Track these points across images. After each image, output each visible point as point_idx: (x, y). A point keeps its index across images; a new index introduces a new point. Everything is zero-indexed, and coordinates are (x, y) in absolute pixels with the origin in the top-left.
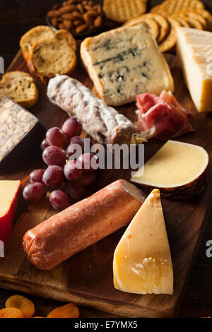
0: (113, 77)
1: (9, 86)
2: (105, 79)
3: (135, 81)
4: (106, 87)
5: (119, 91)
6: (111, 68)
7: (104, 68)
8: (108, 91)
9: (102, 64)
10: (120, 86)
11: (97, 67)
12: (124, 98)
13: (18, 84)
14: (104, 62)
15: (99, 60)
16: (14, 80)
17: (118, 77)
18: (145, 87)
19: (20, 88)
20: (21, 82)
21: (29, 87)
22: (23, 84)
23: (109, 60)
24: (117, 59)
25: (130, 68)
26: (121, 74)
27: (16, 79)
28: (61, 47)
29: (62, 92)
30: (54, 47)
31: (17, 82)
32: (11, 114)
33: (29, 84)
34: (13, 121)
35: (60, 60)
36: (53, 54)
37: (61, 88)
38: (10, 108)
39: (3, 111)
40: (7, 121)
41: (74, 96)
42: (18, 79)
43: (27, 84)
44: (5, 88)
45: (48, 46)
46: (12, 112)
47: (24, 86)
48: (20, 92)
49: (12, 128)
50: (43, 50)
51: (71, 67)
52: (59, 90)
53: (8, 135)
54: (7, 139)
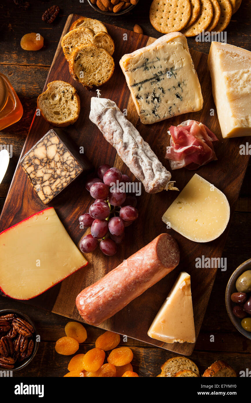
0: (150, 99)
1: (54, 96)
2: (142, 100)
3: (169, 102)
4: (143, 108)
5: (154, 112)
6: (148, 90)
7: (142, 89)
8: (144, 111)
9: (140, 85)
10: (155, 107)
11: (136, 88)
12: (158, 118)
13: (62, 94)
14: (142, 83)
15: (137, 81)
16: (58, 90)
17: (154, 99)
18: (178, 108)
19: (63, 99)
20: (64, 92)
21: (72, 98)
22: (66, 95)
23: (146, 81)
24: (154, 80)
25: (165, 89)
26: (157, 95)
27: (60, 89)
28: (100, 54)
29: (103, 125)
30: (93, 54)
31: (61, 92)
32: (59, 152)
33: (71, 95)
34: (61, 161)
35: (99, 69)
36: (93, 62)
37: (102, 120)
38: (57, 144)
39: (50, 145)
40: (54, 158)
41: (114, 133)
42: (62, 88)
43: (70, 95)
44: (50, 99)
45: (88, 53)
46: (59, 150)
47: (68, 98)
48: (63, 104)
49: (60, 168)
50: (83, 57)
51: (110, 76)
52: (101, 122)
53: (57, 174)
54: (57, 178)
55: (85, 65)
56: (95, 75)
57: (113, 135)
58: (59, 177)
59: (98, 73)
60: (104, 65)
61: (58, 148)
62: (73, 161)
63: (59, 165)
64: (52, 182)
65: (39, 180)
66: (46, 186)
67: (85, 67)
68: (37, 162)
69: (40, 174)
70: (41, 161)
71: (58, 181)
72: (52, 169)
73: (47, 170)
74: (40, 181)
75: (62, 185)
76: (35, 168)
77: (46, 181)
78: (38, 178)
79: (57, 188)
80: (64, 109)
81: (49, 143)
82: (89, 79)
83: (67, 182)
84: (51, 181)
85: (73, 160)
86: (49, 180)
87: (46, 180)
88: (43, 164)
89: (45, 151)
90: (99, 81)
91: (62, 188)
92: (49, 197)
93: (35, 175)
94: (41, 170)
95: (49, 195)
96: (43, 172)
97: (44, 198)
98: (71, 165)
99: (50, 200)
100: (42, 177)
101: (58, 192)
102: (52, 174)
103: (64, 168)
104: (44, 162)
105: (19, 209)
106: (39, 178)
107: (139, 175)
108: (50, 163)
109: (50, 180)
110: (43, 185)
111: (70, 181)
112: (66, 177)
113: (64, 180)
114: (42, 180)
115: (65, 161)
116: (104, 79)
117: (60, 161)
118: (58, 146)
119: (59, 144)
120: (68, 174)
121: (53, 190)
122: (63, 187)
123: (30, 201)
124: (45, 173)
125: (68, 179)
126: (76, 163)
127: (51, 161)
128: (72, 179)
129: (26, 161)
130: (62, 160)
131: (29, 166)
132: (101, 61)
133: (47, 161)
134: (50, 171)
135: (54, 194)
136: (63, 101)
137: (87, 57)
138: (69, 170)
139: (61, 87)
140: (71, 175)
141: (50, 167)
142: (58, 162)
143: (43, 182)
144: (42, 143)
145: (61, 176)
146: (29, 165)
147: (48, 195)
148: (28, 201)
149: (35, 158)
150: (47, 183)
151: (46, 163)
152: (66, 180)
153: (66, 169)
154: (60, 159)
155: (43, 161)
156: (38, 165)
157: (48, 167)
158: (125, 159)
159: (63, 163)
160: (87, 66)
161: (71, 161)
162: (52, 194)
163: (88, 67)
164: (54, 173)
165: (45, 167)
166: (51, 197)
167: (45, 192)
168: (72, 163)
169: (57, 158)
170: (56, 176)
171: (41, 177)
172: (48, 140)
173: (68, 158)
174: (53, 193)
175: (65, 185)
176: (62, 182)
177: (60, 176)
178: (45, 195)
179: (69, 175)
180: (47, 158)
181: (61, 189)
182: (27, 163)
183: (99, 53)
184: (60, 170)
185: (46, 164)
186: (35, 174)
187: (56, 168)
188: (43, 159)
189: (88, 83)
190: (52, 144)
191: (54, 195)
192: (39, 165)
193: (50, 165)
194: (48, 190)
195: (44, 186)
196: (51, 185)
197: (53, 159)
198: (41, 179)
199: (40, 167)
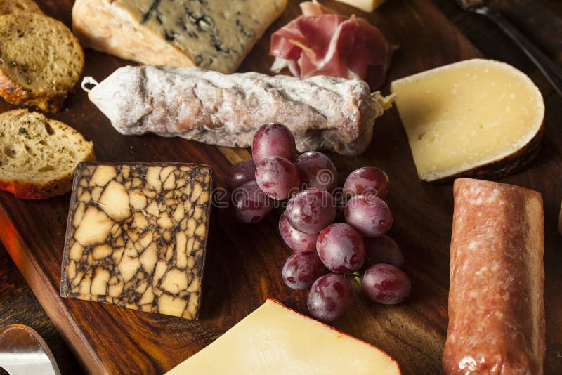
0: (190, 27)
1: (10, 152)
2: (180, 37)
3: (227, 15)
4: (193, 53)
5: (218, 49)
6: (174, 13)
7: (164, 19)
8: (200, 56)
9: (154, 13)
10: (213, 36)
11: (151, 22)
12: (235, 56)
13: (22, 137)
14: (154, 7)
15: (145, 9)
16: (7, 135)
17: (198, 23)
18: (250, 17)
19: (32, 143)
20: (23, 131)
21: (50, 131)
22: (32, 132)
26: (198, 15)
27: (10, 132)
28: (31, 25)
29: (161, 99)
30: (19, 31)
31: (16, 137)
32: (132, 188)
33: (44, 125)
34: (152, 199)
35: (51, 52)
36: (30, 45)
37: (151, 94)
38: (114, 179)
39: (102, 193)
40: (133, 207)
41: (196, 90)
42: (13, 127)
43: (41, 128)
44: (7, 161)
45: (9, 35)
46: (128, 185)
47: (39, 135)
48: (42, 150)
49: (161, 213)
50: (6, 47)
51: (80, 53)
52: (152, 98)
53: (166, 230)
54: (173, 239)
55: (21, 59)
56: (52, 68)
57: (196, 96)
58: (176, 229)
59: (55, 60)
60: (54, 39)
61: (123, 182)
62: (177, 173)
63: (154, 209)
64: (170, 253)
65: (139, 280)
66: (165, 276)
67: (24, 64)
68: (102, 252)
69: (128, 268)
70: (110, 241)
71: (181, 238)
72: (146, 231)
73: (140, 244)
74: (141, 282)
75: (196, 237)
76: (108, 269)
77: (156, 265)
78: (130, 281)
79: (193, 254)
80: (52, 156)
81: (96, 193)
82: (48, 80)
83: (200, 221)
84: (165, 255)
85: (174, 171)
86: (159, 259)
87: (152, 267)
88: (120, 243)
89: (102, 216)
90: (70, 74)
91: (202, 242)
92: (190, 290)
93: (121, 283)
94: (126, 259)
95: (189, 285)
96: (132, 258)
97: (184, 303)
98: (181, 183)
99: (197, 293)
100: (141, 269)
101: (201, 258)
102: (157, 240)
103: (170, 202)
104: (117, 238)
105: (152, 368)
106: (134, 277)
107: (312, 119)
108: (134, 225)
109: (162, 256)
110: (155, 283)
111: (204, 214)
112: (190, 213)
113: (192, 224)
114: (146, 274)
115: (159, 189)
116: (75, 66)
117: (149, 201)
118: (120, 179)
119: (118, 172)
120: (188, 205)
121: (187, 267)
122: (202, 238)
123: (158, 339)
124: (140, 254)
125: (198, 212)
126: (185, 169)
127: (130, 220)
128: (207, 203)
129: (76, 275)
130: (151, 195)
131: (92, 279)
132: (45, 36)
133: (123, 229)
134: (147, 239)
135: (196, 271)
136: (36, 147)
137: (13, 44)
138: (184, 197)
139: (10, 127)
140: (197, 201)
141: (141, 231)
142: (147, 205)
143: (149, 277)
144: (82, 207)
145: (179, 224)
146: (88, 278)
147: (185, 290)
148: (156, 343)
149: (89, 249)
150: (162, 268)
151: (124, 233)
152: (195, 219)
153: (177, 202)
154: (147, 197)
155: (114, 236)
156: (110, 256)
157: (134, 236)
158: (261, 115)
159: (160, 198)
160: (27, 58)
161: (172, 178)
162: (190, 278)
163: (29, 59)
164: (159, 234)
165: (130, 244)
166: (196, 285)
167: (174, 290)
168: (177, 178)
169: (138, 201)
170: (167, 236)
171: (137, 273)
172: (89, 190)
173: (160, 178)
174: (192, 274)
175: (201, 231)
176: (190, 233)
177: (176, 225)
178: (178, 295)
179: (194, 205)
180: (117, 222)
181: (200, 247)
182: (83, 278)
183: (27, 24)
184: (165, 216)
185: (126, 237)
186: (119, 281)
187: (152, 222)
188: (110, 235)
189: (54, 89)
190: (105, 187)
191: (199, 274)
192: (112, 253)
193: (135, 228)
194: (176, 281)
195: (160, 281)
196: (174, 262)
197: (132, 211)
198: (141, 276)
199: (117, 254)
